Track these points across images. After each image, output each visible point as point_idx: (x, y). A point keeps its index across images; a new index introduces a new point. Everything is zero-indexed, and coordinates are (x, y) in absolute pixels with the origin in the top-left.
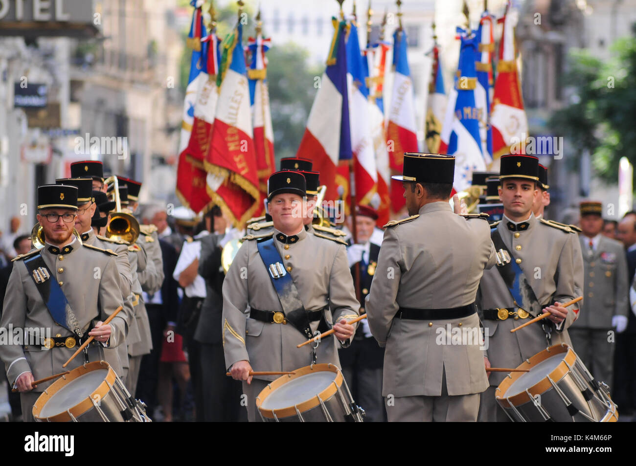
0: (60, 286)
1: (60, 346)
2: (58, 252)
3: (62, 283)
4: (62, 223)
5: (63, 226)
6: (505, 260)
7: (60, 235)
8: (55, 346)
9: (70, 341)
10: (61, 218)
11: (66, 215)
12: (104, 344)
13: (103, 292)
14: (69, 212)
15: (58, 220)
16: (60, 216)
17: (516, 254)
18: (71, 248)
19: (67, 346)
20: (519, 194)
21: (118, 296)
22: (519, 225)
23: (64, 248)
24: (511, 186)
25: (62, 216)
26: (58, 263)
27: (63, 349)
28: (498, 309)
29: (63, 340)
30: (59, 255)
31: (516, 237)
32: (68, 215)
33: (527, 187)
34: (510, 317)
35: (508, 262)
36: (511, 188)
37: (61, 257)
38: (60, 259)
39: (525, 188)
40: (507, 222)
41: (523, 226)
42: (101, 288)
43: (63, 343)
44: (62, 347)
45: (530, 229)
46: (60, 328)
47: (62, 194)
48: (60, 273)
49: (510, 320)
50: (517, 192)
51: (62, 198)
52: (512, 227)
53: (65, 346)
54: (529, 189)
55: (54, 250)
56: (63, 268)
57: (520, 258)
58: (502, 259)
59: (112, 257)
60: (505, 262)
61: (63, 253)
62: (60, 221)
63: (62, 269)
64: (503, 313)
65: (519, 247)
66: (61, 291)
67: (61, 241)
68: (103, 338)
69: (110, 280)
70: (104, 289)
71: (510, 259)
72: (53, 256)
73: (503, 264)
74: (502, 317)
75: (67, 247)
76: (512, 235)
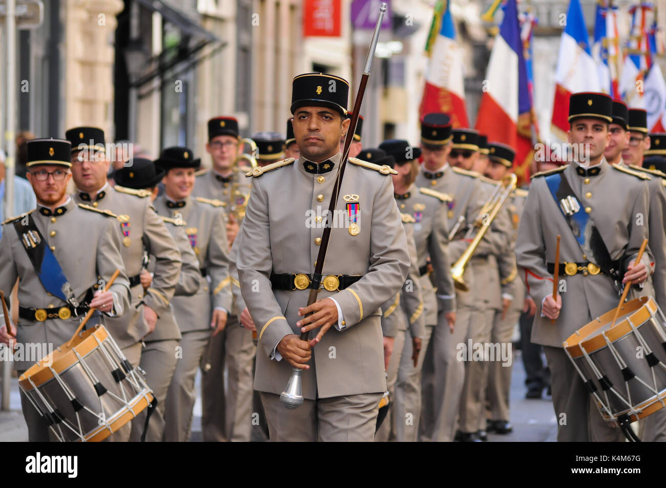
0: (52, 251)
1: (54, 318)
2: (50, 214)
3: (54, 248)
4: (52, 181)
5: (54, 184)
6: (573, 209)
7: (50, 195)
8: (48, 318)
9: (64, 312)
10: (51, 176)
11: (57, 173)
12: (109, 314)
13: (100, 257)
14: (61, 169)
15: (48, 179)
16: (49, 174)
17: (586, 203)
18: (64, 210)
19: (60, 316)
20: (590, 134)
21: (119, 262)
22: (590, 170)
23: (57, 209)
24: (581, 126)
25: (52, 174)
26: (50, 227)
27: (56, 321)
28: (566, 263)
29: (56, 310)
30: (50, 217)
31: (585, 183)
32: (59, 173)
33: (598, 127)
34: (579, 272)
35: (577, 210)
36: (581, 129)
37: (53, 219)
38: (52, 222)
39: (597, 130)
40: (576, 167)
41: (593, 172)
42: (98, 253)
43: (56, 314)
44: (56, 318)
45: (601, 174)
46: (53, 298)
47: (51, 149)
48: (53, 237)
49: (579, 276)
50: (587, 132)
51: (52, 154)
52: (582, 172)
53: (58, 317)
54: (601, 130)
55: (46, 212)
56: (56, 231)
57: (589, 206)
58: (570, 208)
59: (110, 220)
60: (573, 211)
61: (56, 214)
62: (49, 179)
63: (53, 233)
64: (571, 268)
65: (589, 194)
66: (53, 257)
67: (53, 203)
68: (106, 307)
69: (108, 244)
70: (102, 254)
71: (579, 207)
72: (44, 219)
73: (571, 213)
74: (570, 272)
75: (61, 208)
76: (581, 181)
